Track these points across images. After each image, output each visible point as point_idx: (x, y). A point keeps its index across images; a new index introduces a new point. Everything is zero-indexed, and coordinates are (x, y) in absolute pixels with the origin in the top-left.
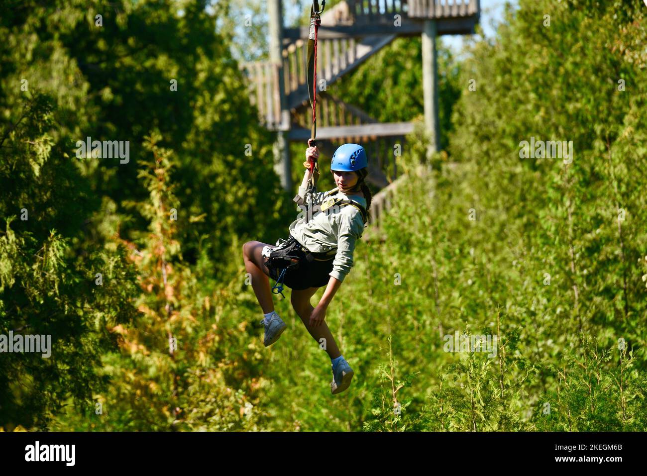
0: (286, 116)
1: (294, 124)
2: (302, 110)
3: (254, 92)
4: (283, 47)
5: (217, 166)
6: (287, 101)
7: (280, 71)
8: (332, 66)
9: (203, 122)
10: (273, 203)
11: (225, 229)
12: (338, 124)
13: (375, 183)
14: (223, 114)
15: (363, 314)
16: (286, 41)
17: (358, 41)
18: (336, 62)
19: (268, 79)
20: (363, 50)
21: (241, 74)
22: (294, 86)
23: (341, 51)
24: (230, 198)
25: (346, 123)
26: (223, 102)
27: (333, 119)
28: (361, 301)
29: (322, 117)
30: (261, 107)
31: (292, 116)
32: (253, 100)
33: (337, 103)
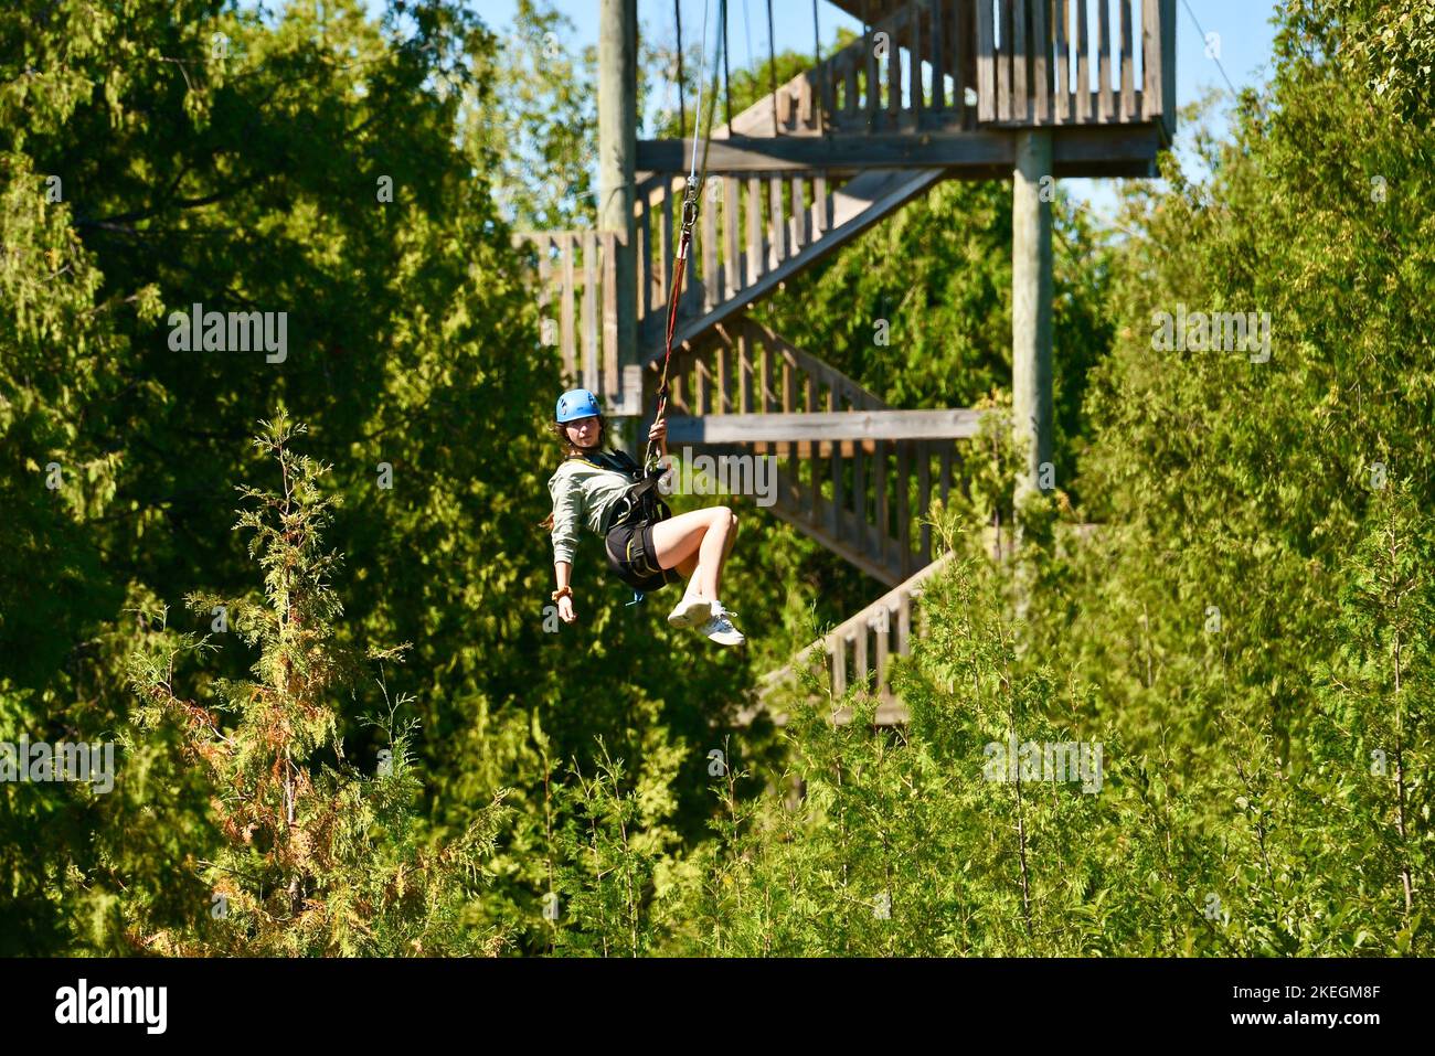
0: (633, 377)
1: (654, 401)
2: (680, 364)
4: (634, 193)
5: (443, 507)
6: (637, 339)
7: (623, 255)
8: (765, 249)
9: (407, 387)
11: (456, 680)
12: (775, 408)
13: (867, 570)
14: (464, 367)
16: (641, 177)
17: (834, 184)
18: (774, 236)
19: (589, 277)
20: (848, 209)
21: (517, 260)
22: (660, 298)
23: (789, 208)
24: (473, 597)
25: (796, 404)
26: (466, 334)
27: (762, 391)
28: (820, 894)
29: (731, 386)
30: (567, 353)
31: (649, 378)
32: (548, 334)
33: (772, 349)
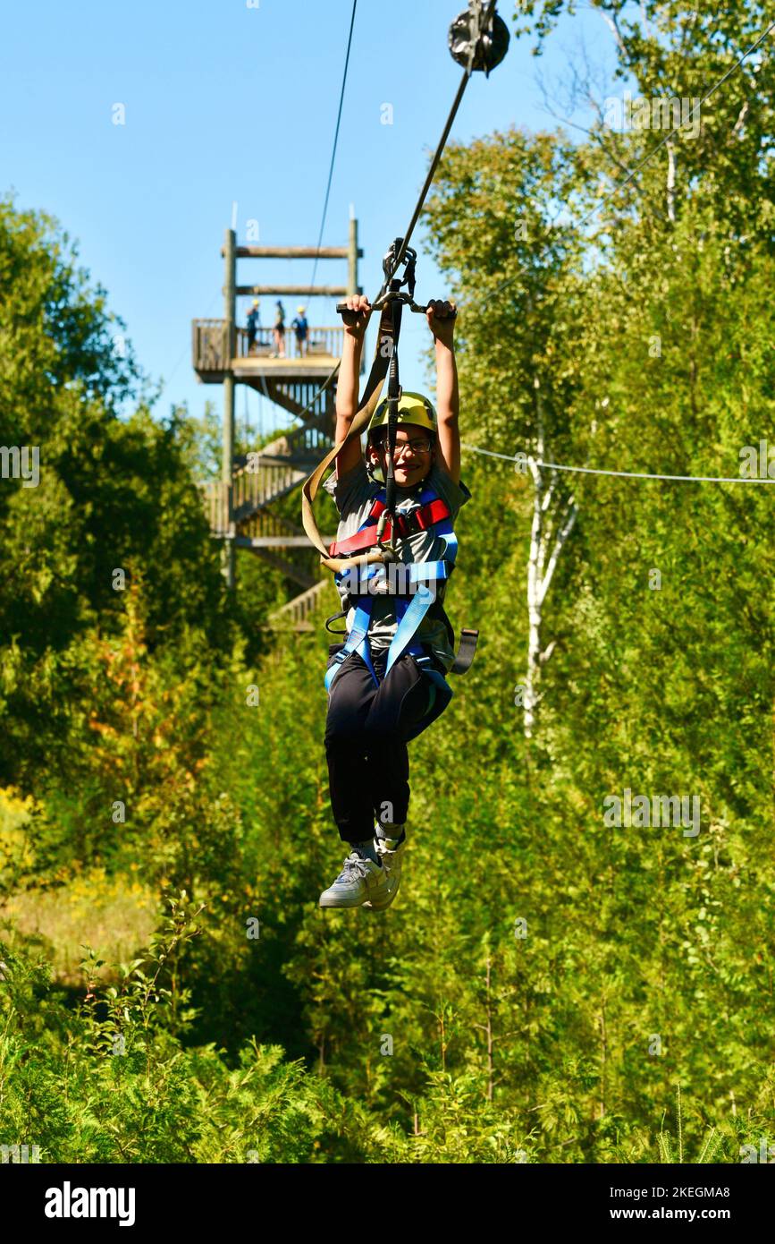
0: (233, 527)
1: (239, 533)
2: (245, 522)
3: (209, 509)
4: (233, 471)
5: (176, 568)
6: (235, 515)
7: (230, 490)
8: (272, 488)
9: (167, 532)
10: (218, 600)
11: (179, 619)
12: (275, 535)
13: (302, 583)
14: (182, 525)
15: (292, 706)
16: (236, 466)
17: (295, 468)
18: (275, 485)
19: (220, 496)
20: (298, 476)
21: (197, 493)
22: (241, 502)
23: (280, 476)
24: (184, 594)
25: (281, 535)
26: (182, 516)
27: (271, 530)
28: (292, 696)
29: (262, 528)
30: (213, 519)
31: (238, 527)
32: (207, 515)
33: (274, 518)
